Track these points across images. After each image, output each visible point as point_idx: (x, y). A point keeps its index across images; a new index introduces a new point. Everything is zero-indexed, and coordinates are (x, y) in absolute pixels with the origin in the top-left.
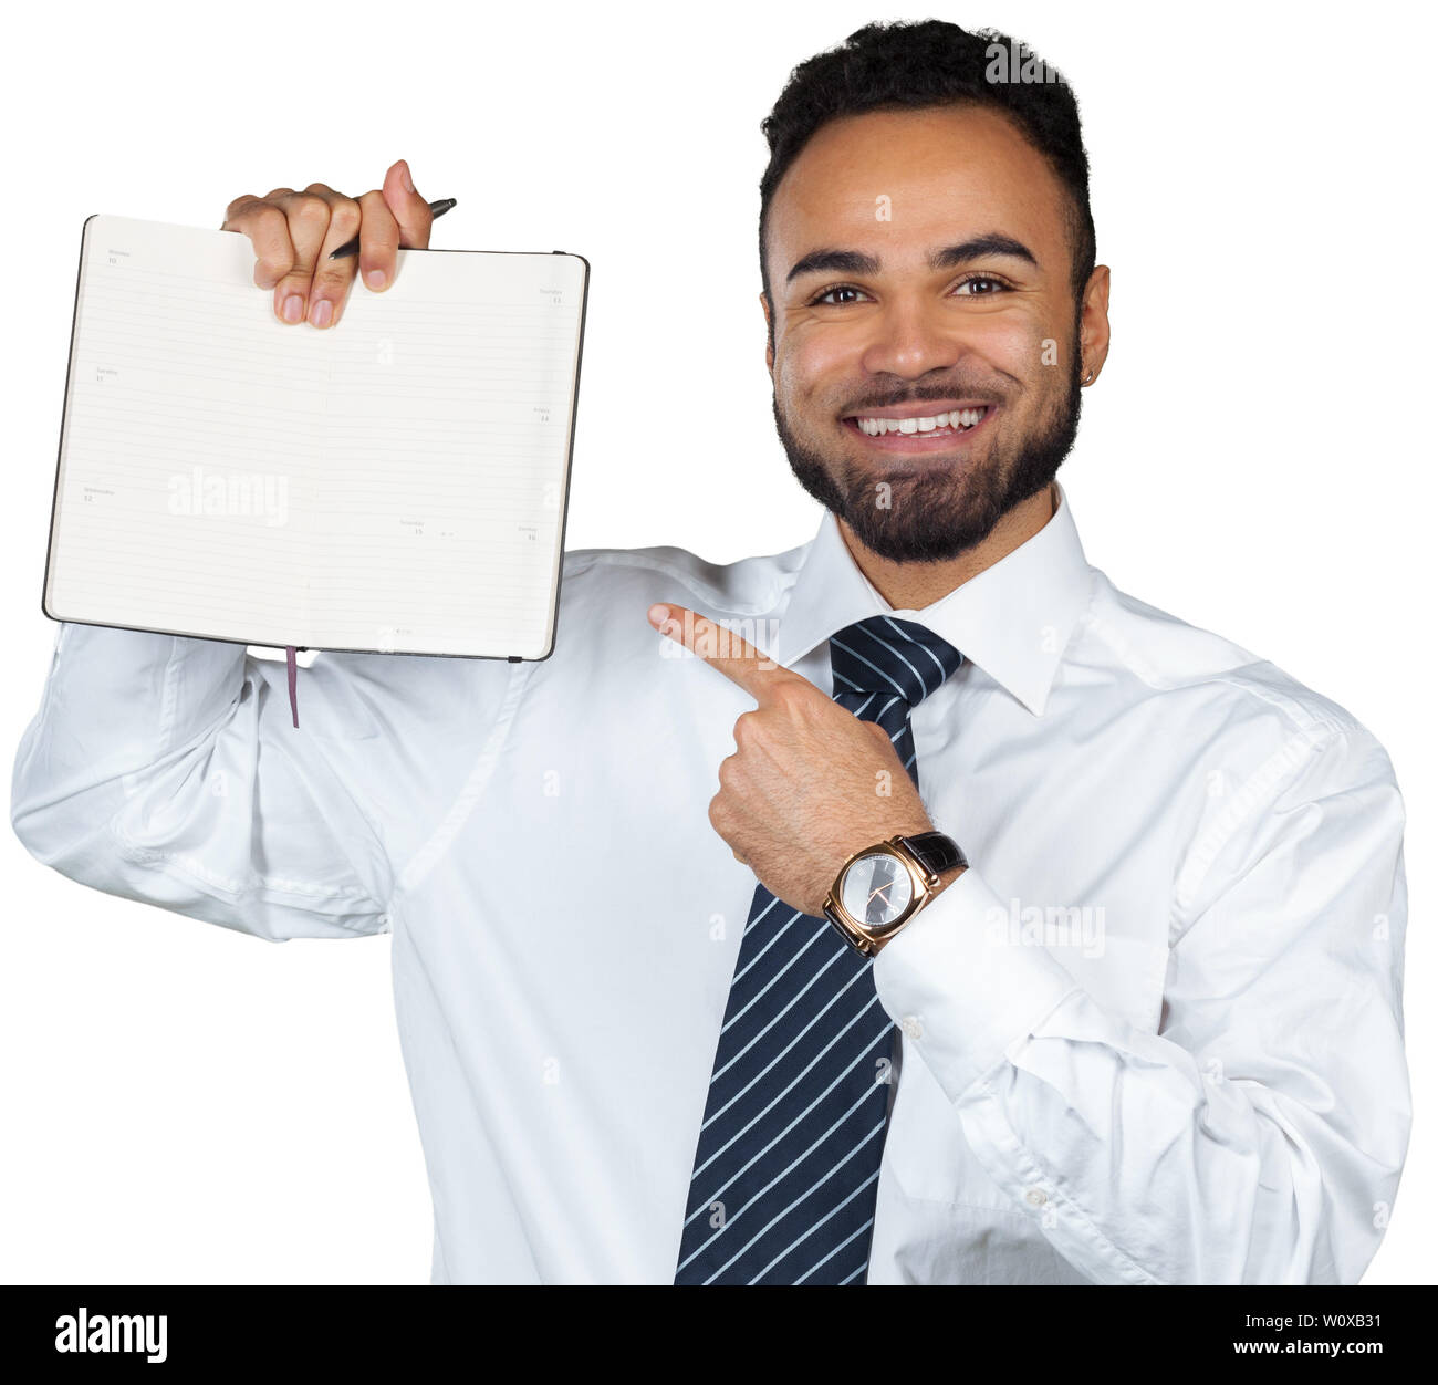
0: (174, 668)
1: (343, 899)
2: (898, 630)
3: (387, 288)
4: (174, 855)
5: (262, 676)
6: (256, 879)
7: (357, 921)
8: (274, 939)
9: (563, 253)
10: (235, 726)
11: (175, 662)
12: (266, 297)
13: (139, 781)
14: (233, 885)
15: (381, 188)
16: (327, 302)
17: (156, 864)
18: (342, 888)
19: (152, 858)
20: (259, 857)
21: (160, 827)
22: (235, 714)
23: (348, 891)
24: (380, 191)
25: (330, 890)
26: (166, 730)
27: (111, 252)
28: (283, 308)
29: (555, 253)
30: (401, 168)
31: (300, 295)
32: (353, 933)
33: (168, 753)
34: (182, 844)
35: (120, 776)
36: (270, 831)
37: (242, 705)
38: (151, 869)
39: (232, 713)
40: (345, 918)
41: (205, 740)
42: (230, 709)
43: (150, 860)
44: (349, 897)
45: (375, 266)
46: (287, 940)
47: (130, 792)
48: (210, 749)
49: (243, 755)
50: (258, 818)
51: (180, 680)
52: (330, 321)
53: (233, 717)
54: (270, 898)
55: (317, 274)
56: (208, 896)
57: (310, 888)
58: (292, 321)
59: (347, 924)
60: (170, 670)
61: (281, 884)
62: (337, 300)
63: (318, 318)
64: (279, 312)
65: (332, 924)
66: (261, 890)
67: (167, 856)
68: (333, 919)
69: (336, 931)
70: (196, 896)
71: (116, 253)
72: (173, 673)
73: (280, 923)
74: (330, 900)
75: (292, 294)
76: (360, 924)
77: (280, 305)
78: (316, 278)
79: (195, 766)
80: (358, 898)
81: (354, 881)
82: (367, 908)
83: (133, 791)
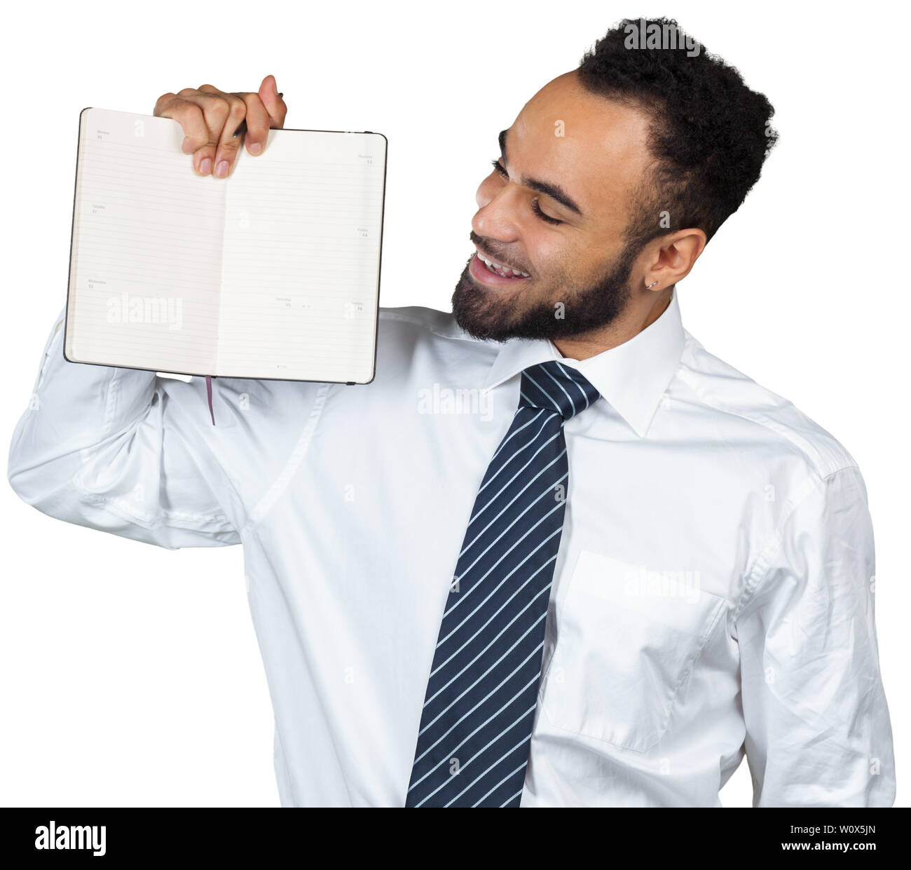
0: (115, 383)
1: (216, 523)
2: (564, 372)
3: (260, 154)
4: (112, 499)
5: (164, 390)
6: (162, 512)
7: (225, 536)
8: (172, 548)
9: (371, 133)
10: (150, 420)
11: (114, 380)
12: (188, 159)
13: (91, 453)
14: (148, 517)
15: (257, 91)
16: (225, 162)
17: (100, 504)
18: (216, 516)
19: (99, 501)
20: (165, 500)
21: (103, 482)
22: (149, 413)
23: (219, 518)
24: (257, 94)
25: (208, 518)
26: (109, 422)
27: (99, 132)
28: (200, 166)
29: (366, 132)
30: (270, 79)
31: (209, 157)
32: (222, 544)
33: (109, 436)
34: (118, 491)
35: (79, 450)
36: (172, 484)
37: (153, 407)
38: (98, 507)
39: (147, 412)
40: (217, 534)
41: (131, 428)
42: (146, 410)
43: (96, 501)
44: (219, 522)
45: (256, 141)
46: (178, 548)
47: (85, 460)
48: (133, 434)
49: (154, 437)
50: (163, 476)
51: (118, 390)
52: (226, 174)
53: (148, 414)
54: (172, 524)
55: (220, 144)
56: (132, 523)
57: (195, 517)
58: (204, 174)
59: (219, 538)
60: (112, 384)
61: (179, 515)
62: (231, 162)
63: (219, 172)
64: (196, 168)
65: (209, 538)
66: (167, 518)
67: (107, 499)
68: (210, 535)
69: (212, 542)
70: (125, 524)
71: (102, 132)
72: (114, 386)
73: (177, 538)
74: (207, 524)
75: (204, 158)
76: (226, 538)
77: (197, 164)
78: (219, 148)
79: (124, 444)
80: (225, 522)
81: (221, 512)
82: (230, 528)
83: (87, 459)
